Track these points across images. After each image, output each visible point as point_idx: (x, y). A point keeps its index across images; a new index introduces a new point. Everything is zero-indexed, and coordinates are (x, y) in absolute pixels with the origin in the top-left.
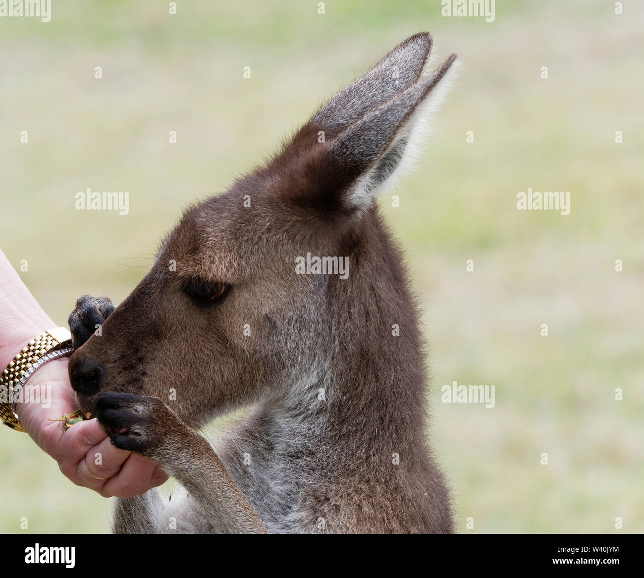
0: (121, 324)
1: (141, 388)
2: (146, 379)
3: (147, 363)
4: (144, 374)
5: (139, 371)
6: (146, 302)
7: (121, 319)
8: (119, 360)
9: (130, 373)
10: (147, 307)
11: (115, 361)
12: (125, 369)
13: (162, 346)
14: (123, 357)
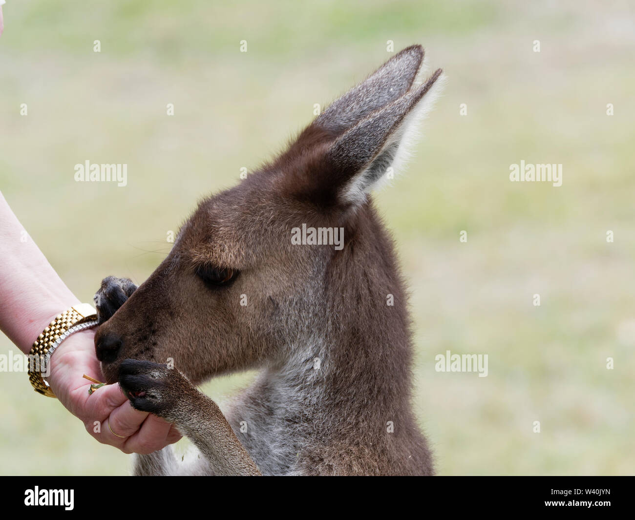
0: (142, 302)
1: (152, 357)
2: (157, 349)
3: (159, 336)
4: (155, 344)
5: (151, 341)
6: (164, 283)
7: (142, 299)
8: (136, 332)
9: (143, 343)
10: (165, 287)
11: (132, 334)
12: (140, 340)
13: (174, 323)
14: (140, 330)
